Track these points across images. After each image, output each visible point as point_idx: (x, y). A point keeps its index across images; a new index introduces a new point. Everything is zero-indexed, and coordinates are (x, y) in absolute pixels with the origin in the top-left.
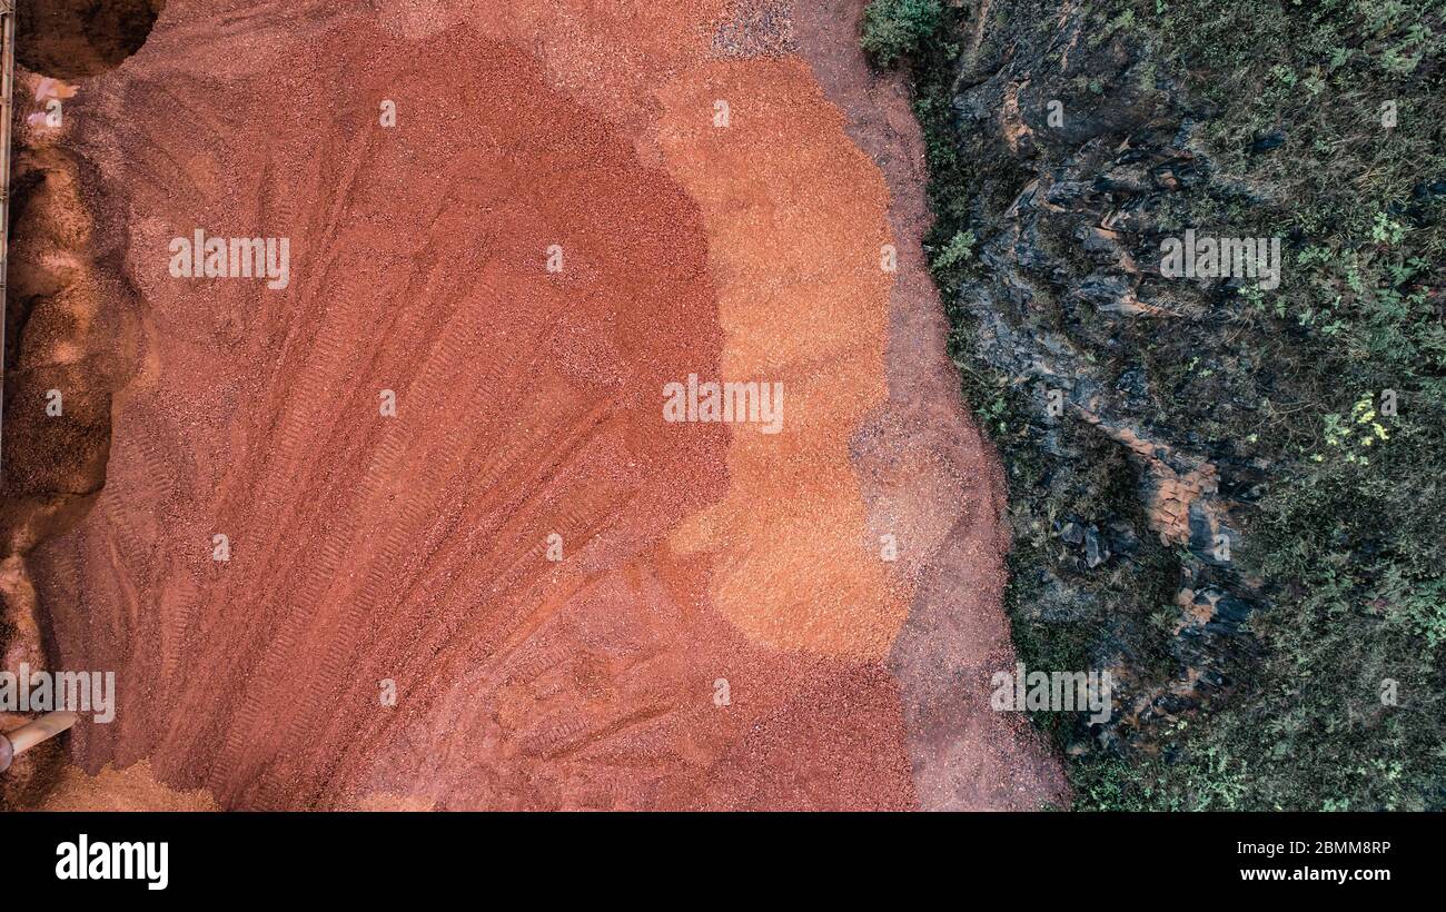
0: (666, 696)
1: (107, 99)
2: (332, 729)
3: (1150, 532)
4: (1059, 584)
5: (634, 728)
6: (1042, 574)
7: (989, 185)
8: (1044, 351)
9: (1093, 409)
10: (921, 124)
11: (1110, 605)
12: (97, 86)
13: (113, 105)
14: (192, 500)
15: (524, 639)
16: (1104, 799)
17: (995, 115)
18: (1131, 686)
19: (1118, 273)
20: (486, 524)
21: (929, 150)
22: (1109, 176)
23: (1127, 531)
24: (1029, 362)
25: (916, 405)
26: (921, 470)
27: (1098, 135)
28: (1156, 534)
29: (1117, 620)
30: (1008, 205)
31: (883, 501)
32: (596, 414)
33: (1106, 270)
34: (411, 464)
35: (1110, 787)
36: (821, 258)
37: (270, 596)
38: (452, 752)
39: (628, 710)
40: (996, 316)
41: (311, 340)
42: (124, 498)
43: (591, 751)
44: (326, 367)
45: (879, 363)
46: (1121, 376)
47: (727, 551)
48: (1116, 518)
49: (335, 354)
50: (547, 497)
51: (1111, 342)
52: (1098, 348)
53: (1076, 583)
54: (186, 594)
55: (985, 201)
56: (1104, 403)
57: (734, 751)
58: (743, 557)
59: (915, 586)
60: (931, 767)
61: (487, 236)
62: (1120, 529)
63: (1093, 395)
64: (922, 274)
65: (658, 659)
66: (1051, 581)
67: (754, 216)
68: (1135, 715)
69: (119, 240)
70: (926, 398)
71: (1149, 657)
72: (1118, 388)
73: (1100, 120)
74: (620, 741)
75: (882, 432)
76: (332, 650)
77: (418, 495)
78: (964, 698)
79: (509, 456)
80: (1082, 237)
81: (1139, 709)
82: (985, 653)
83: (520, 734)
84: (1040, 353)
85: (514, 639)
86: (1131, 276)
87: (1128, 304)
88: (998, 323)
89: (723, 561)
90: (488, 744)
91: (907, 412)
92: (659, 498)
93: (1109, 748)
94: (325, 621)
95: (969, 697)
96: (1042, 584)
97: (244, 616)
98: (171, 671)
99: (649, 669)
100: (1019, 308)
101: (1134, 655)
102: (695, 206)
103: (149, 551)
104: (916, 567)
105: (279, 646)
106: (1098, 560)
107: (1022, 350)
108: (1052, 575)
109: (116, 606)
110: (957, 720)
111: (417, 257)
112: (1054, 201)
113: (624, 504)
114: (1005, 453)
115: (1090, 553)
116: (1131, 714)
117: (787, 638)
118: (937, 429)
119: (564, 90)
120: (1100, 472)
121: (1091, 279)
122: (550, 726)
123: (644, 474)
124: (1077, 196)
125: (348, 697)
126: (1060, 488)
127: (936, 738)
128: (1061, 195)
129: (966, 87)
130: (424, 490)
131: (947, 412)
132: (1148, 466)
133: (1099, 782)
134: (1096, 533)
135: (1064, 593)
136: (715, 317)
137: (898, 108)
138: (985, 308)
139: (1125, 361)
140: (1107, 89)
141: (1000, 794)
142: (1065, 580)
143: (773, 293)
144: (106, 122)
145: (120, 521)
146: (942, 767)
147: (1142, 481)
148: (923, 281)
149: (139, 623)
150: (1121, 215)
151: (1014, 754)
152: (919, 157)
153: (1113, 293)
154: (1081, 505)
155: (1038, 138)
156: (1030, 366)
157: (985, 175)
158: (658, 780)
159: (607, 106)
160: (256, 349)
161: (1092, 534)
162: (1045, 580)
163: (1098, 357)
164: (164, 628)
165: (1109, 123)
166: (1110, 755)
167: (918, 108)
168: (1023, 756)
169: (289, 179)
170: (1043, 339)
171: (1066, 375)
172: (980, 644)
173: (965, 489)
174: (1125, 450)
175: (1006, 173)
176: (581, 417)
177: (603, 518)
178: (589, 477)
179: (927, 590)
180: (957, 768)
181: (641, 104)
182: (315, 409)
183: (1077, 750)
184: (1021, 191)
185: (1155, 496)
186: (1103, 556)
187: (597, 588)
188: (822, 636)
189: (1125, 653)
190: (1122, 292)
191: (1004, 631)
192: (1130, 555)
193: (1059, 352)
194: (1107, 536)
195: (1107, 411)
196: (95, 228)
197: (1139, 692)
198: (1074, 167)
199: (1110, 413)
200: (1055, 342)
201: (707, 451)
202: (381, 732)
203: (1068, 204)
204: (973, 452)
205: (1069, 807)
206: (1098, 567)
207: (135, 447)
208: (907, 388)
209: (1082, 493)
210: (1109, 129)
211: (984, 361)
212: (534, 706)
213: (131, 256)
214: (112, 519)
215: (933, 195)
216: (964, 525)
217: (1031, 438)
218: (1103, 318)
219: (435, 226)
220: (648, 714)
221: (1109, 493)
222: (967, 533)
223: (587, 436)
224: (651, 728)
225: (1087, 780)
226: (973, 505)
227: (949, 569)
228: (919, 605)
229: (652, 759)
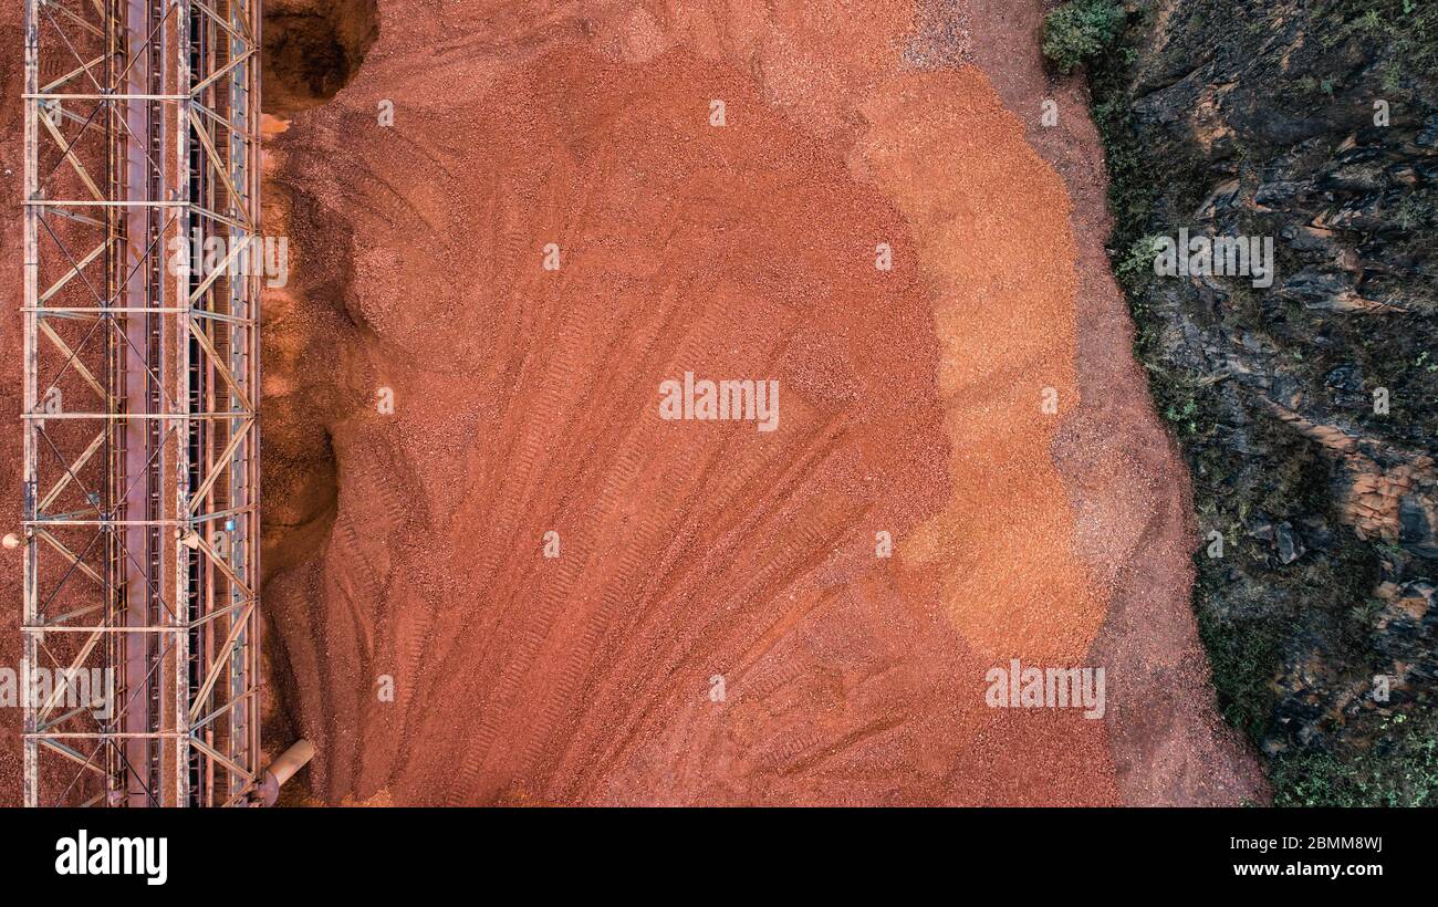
0: (899, 707)
1: (321, 132)
2: (570, 754)
3: (1343, 526)
4: (1249, 582)
5: (869, 741)
6: (1230, 571)
7: (1173, 188)
8: (1241, 352)
9: (1294, 406)
10: (1099, 128)
11: (1305, 600)
12: (308, 120)
13: (328, 138)
14: (426, 529)
15: (760, 657)
16: (1310, 795)
17: (1183, 117)
18: (1329, 680)
19: (1334, 271)
20: (723, 543)
21: (1109, 155)
22: (1338, 175)
23: (1320, 526)
24: (1222, 361)
25: (1108, 408)
26: (1116, 474)
27: (1313, 135)
28: (1350, 529)
29: (1311, 615)
30: (1197, 207)
31: (1088, 505)
32: (832, 430)
33: (1320, 269)
34: (645, 485)
35: (1317, 783)
36: (1018, 265)
37: (506, 622)
38: (688, 771)
39: (860, 723)
40: (1185, 317)
41: (545, 365)
42: (357, 528)
43: (826, 765)
44: (559, 391)
45: (1069, 366)
46: (1329, 372)
47: (956, 561)
48: (1307, 514)
49: (568, 378)
50: (785, 514)
51: (1319, 339)
52: (1304, 346)
53: (1266, 579)
54: (419, 622)
55: (1171, 203)
56: (1310, 400)
57: (963, 760)
58: (973, 566)
59: (1112, 589)
60: (1137, 768)
61: (721, 255)
62: (1313, 524)
63: (1294, 393)
64: (1107, 278)
65: (893, 670)
66: (1240, 578)
67: (959, 227)
68: (1338, 710)
69: (336, 272)
70: (1117, 401)
71: (1350, 651)
72: (1326, 384)
73: (1322, 120)
74: (853, 754)
75: (1078, 436)
76: (565, 673)
77: (652, 516)
78: (1164, 699)
79: (743, 474)
80: (1290, 236)
81: (1341, 703)
82: (1179, 652)
83: (754, 752)
84: (1235, 353)
85: (751, 656)
86: (1351, 274)
87: (1345, 300)
88: (1186, 323)
89: (952, 570)
90: (723, 762)
91: (1098, 416)
92: (891, 511)
93: (1311, 743)
94: (559, 645)
95: (1169, 697)
96: (1230, 581)
97: (481, 642)
98: (405, 701)
99: (883, 681)
100: (1209, 308)
101: (1330, 649)
102: (903, 220)
103: (384, 582)
104: (1114, 569)
105: (514, 672)
106: (1293, 556)
107: (1214, 349)
108: (1240, 573)
109: (352, 637)
110: (1160, 722)
111: (652, 279)
112: (1263, 202)
113: (860, 517)
114: (1191, 453)
115: (1282, 549)
116: (1334, 709)
117: (1005, 646)
118: (1128, 431)
119: (780, 108)
120: (1291, 469)
121: (1301, 277)
122: (784, 742)
123: (880, 487)
124: (1291, 197)
125: (586, 721)
126: (1247, 484)
127: (1140, 739)
128: (1273, 195)
129: (1146, 92)
130: (658, 511)
131: (1137, 411)
132: (1340, 462)
133: (1302, 778)
134: (1289, 529)
135: (1253, 590)
136: (932, 328)
137: (1075, 114)
138: (1173, 310)
139: (1334, 357)
140: (1337, 90)
141: (1201, 793)
142: (1255, 577)
143: (981, 303)
144: (322, 155)
145: (352, 551)
146: (1150, 768)
147: (1334, 475)
148: (1109, 284)
149: (376, 653)
150: (1346, 213)
151: (1211, 752)
152: (1099, 162)
153: (1327, 291)
154: (1271, 502)
155: (1241, 139)
156: (1224, 365)
157: (1170, 178)
158: (892, 792)
159: (817, 122)
160: (493, 376)
161: (1283, 530)
162: (1233, 577)
163: (1303, 354)
164: (399, 656)
165: (1331, 123)
166: (1313, 750)
167: (1096, 113)
168: (1220, 754)
169: (520, 205)
170: (1241, 339)
171: (1263, 373)
172: (1174, 644)
173: (1153, 489)
174: (1316, 445)
175: (1195, 175)
176: (815, 433)
177: (839, 534)
178: (824, 492)
179: (1123, 591)
180: (1164, 769)
181: (845, 119)
182: (549, 433)
183: (1274, 747)
184: (1213, 191)
185: (1351, 490)
186: (1298, 552)
187: (835, 602)
188: (1032, 642)
189: (1321, 648)
190: (1339, 290)
191: (1193, 629)
192: (1324, 549)
193: (1258, 351)
194: (1301, 533)
195: (1314, 408)
196: (304, 261)
197: (1338, 686)
198: (1290, 167)
199: (1319, 411)
200: (1252, 342)
201: (931, 462)
202: (617, 754)
203: (1278, 203)
204: (1161, 451)
205: (1266, 803)
206: (1294, 563)
207: (366, 478)
208: (1098, 391)
209: (1272, 490)
210: (1329, 130)
211: (1171, 362)
212: (769, 723)
213: (359, 287)
214: (345, 551)
215: (1114, 199)
216: (1156, 525)
217: (1218, 436)
218: (1311, 316)
219: (669, 247)
220: (882, 726)
221: (1301, 490)
222: (1159, 533)
223: (825, 453)
224: (884, 740)
225: (1288, 776)
226: (1161, 506)
227: (1145, 570)
228: (1116, 607)
229: (886, 771)
